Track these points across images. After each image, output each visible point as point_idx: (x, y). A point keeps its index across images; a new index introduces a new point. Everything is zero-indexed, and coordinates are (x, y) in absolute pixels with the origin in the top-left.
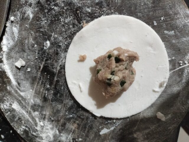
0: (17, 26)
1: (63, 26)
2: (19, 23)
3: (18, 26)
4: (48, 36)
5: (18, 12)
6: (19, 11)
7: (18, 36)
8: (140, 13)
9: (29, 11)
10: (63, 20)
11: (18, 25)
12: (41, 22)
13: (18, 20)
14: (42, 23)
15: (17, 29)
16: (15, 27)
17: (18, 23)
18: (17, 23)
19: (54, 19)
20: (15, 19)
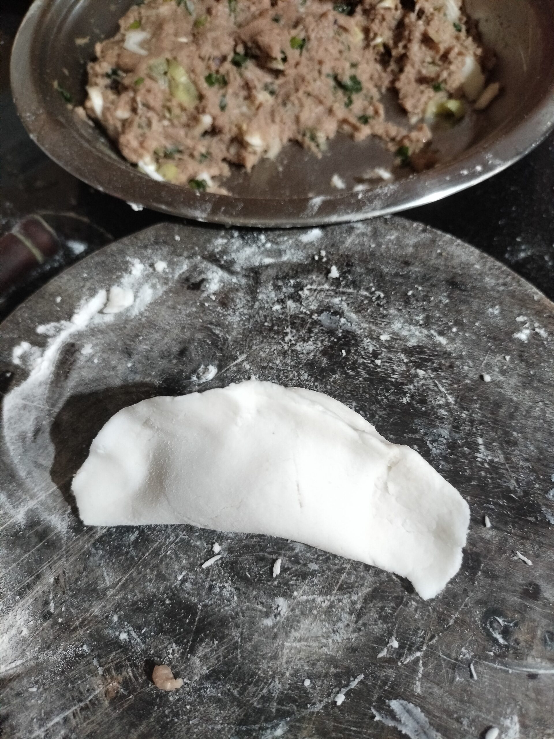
0: (159, 286)
1: (284, 353)
2: (170, 284)
3: (161, 289)
4: (224, 356)
5: (187, 262)
6: (191, 260)
7: (143, 310)
8: (518, 433)
9: (215, 274)
10: (292, 339)
11: (162, 287)
12: (229, 314)
13: (173, 277)
14: (229, 318)
15: (154, 294)
16: (154, 286)
17: (166, 284)
18: (166, 281)
19: (270, 325)
20: (167, 270)
